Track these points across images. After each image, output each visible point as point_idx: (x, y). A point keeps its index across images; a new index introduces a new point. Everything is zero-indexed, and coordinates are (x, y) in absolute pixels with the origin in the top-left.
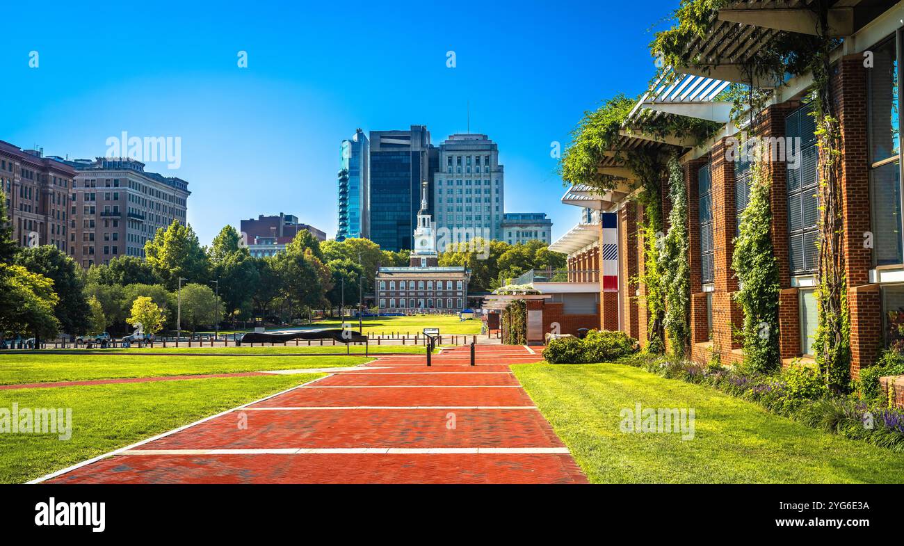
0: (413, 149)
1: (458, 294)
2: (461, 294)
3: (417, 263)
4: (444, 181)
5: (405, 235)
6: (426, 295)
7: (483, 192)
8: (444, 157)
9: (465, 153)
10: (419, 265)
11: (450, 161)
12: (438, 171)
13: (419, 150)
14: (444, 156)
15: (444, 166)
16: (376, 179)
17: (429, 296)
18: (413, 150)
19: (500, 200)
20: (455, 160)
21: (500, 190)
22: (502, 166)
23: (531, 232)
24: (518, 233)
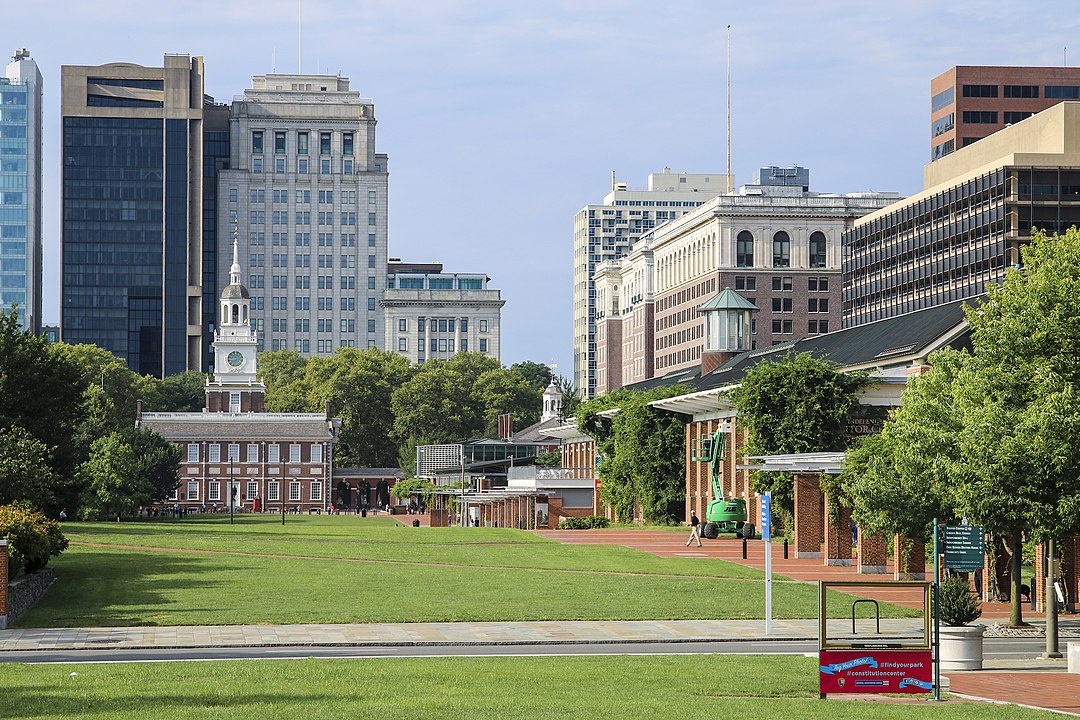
0: (168, 114)
1: (314, 471)
2: (318, 471)
3: (221, 402)
4: (243, 189)
5: (146, 323)
6: (244, 473)
7: (337, 221)
8: (242, 132)
9: (295, 125)
10: (225, 409)
11: (258, 144)
12: (227, 166)
13: (183, 115)
14: (243, 130)
15: (243, 156)
16: (76, 184)
17: (250, 475)
18: (171, 115)
19: (378, 242)
20: (269, 139)
21: (379, 218)
22: (384, 157)
23: (452, 321)
24: (421, 320)
